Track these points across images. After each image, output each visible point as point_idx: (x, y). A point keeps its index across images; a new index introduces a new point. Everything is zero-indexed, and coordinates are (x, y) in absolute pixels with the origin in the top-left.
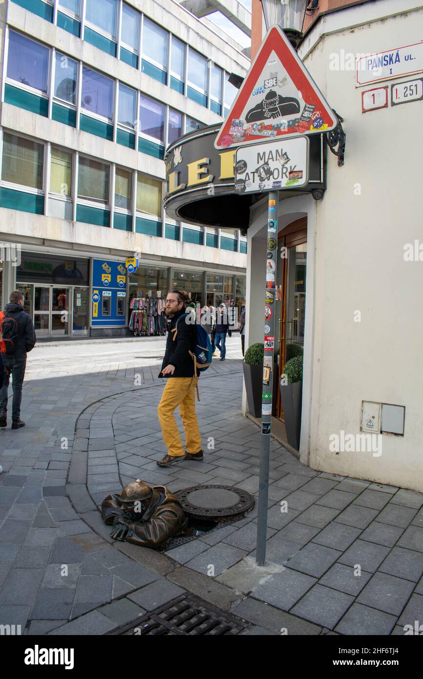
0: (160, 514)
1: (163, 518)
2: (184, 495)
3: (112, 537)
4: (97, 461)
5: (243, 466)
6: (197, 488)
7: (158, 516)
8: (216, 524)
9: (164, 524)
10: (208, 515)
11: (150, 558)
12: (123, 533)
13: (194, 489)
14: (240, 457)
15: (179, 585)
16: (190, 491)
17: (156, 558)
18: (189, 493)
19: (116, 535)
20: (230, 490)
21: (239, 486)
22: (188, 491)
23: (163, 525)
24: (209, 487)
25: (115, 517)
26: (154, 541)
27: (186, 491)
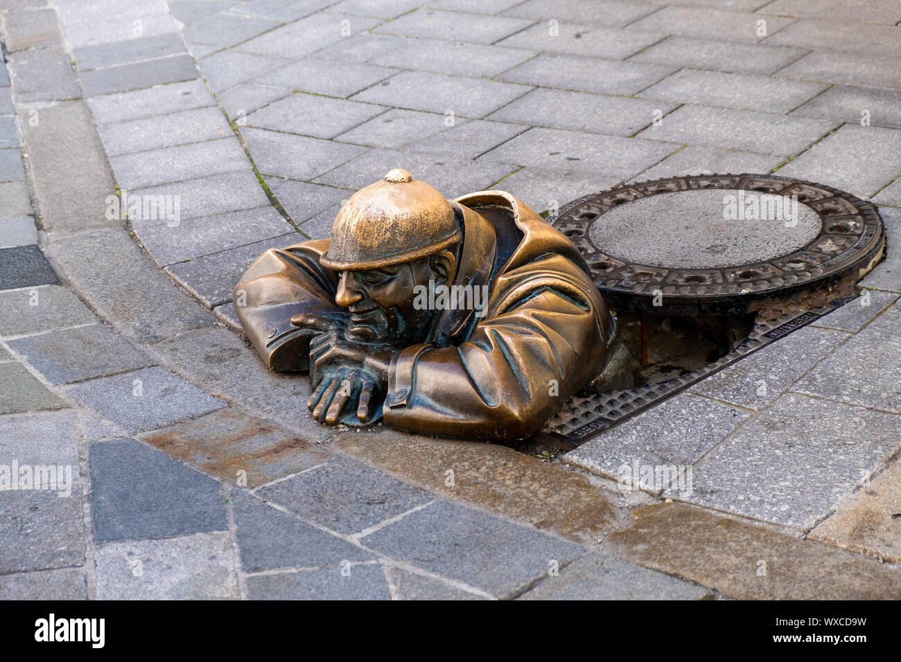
0: (516, 303)
1: (534, 316)
2: (573, 227)
3: (321, 420)
4: (140, 134)
5: (787, 92)
6: (620, 196)
7: (505, 311)
8: (748, 323)
9: (543, 340)
10: (701, 292)
11: (509, 482)
12: (365, 395)
13: (607, 201)
14: (765, 60)
15: (668, 569)
16: (594, 211)
17: (533, 479)
18: (592, 217)
19: (336, 407)
20: (764, 190)
21: (793, 172)
22: (583, 211)
23: (538, 344)
24: (671, 186)
25: (311, 337)
26: (516, 413)
27: (577, 212)
